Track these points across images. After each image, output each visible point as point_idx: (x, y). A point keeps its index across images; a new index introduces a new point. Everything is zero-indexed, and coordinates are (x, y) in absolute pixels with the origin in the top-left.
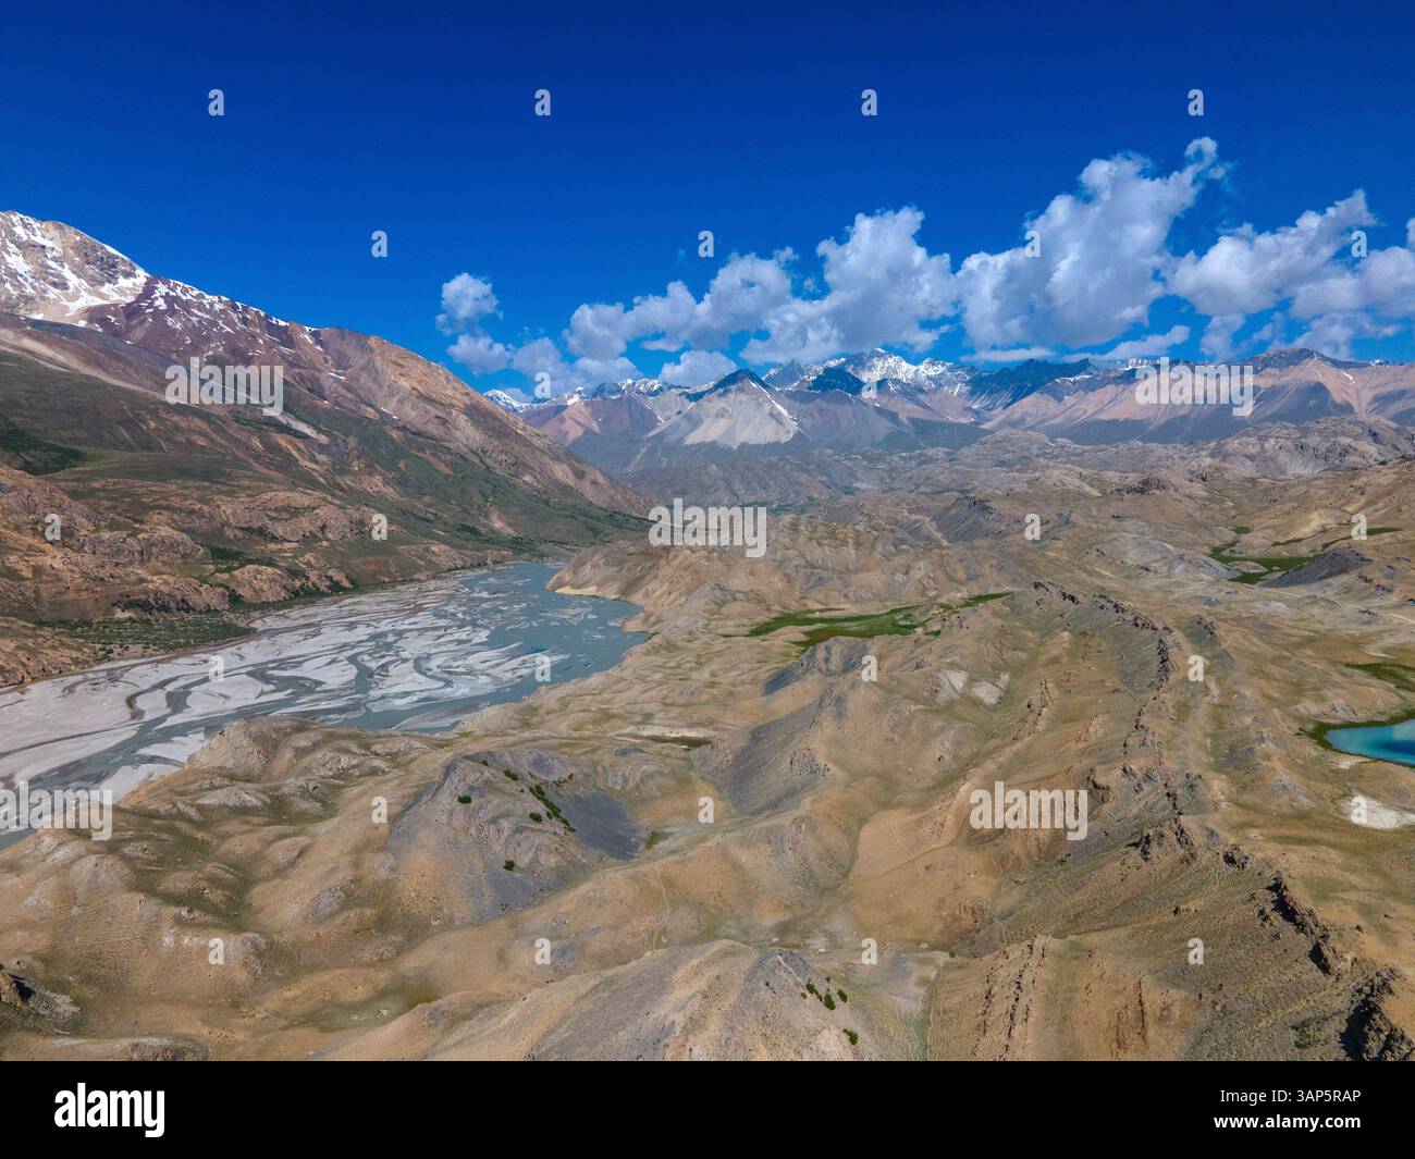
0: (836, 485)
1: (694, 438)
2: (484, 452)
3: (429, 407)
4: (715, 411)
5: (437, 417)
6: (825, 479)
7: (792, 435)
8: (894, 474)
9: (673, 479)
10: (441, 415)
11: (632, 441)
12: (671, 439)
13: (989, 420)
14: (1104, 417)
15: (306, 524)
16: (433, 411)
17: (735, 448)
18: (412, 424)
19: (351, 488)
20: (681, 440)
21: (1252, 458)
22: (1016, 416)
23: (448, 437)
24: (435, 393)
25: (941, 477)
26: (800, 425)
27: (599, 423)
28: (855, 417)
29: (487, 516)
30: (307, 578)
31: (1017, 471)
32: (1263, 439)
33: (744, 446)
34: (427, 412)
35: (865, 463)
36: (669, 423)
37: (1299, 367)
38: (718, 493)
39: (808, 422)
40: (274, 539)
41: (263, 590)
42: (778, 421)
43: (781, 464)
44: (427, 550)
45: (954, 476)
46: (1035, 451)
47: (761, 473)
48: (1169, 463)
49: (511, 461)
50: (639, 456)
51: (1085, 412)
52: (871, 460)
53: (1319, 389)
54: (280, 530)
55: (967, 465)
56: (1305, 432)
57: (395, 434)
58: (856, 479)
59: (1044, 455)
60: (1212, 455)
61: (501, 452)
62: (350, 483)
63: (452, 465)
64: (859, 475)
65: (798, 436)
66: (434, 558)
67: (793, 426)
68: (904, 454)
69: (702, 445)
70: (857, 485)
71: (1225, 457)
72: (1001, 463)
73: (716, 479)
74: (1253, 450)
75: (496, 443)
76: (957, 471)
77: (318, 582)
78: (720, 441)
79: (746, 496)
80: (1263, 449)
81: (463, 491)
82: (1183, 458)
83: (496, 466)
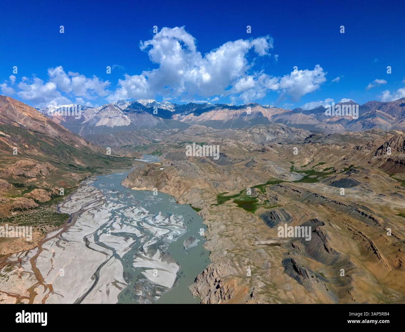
0: (150, 140)
1: (99, 124)
2: (60, 137)
3: (37, 123)
4: (104, 116)
5: (41, 126)
6: (147, 138)
7: (129, 123)
8: (165, 136)
9: (99, 138)
10: (41, 125)
11: (78, 125)
12: (91, 124)
13: (182, 119)
14: (212, 119)
15: (35, 171)
16: (39, 124)
17: (113, 127)
18: (32, 128)
19: (30, 154)
20: (94, 125)
21: (258, 134)
22: (189, 118)
23: (47, 133)
24: (37, 117)
25: (182, 138)
26: (131, 120)
27: (65, 119)
28: (148, 118)
29: (73, 160)
30: (52, 191)
31: (202, 137)
32: (260, 129)
33: (115, 126)
34: (37, 124)
35: (157, 133)
36: (89, 119)
37: (255, 108)
38: (115, 142)
39: (133, 120)
40: (29, 177)
41: (43, 197)
42: (125, 119)
43: (132, 133)
44: (71, 175)
45: (186, 138)
46: (206, 131)
47: (127, 136)
48: (240, 135)
49: (69, 140)
50: (81, 130)
51: (207, 118)
52: (158, 132)
53: (260, 113)
54: (29, 174)
55: (188, 135)
56: (268, 128)
57: (31, 133)
58: (155, 138)
59: (208, 132)
60: (250, 133)
61: (66, 137)
62: (29, 153)
63: (53, 143)
64: (156, 137)
65: (131, 123)
66: (74, 178)
67: (129, 121)
68: (167, 131)
69: (102, 126)
70: (156, 140)
71: (253, 134)
72: (197, 135)
73: (113, 138)
74: (258, 132)
75: (63, 134)
76: (186, 137)
77: (56, 192)
78: (107, 125)
79: (124, 144)
80: (260, 132)
81: (62, 152)
82: (243, 134)
83: (65, 142)
